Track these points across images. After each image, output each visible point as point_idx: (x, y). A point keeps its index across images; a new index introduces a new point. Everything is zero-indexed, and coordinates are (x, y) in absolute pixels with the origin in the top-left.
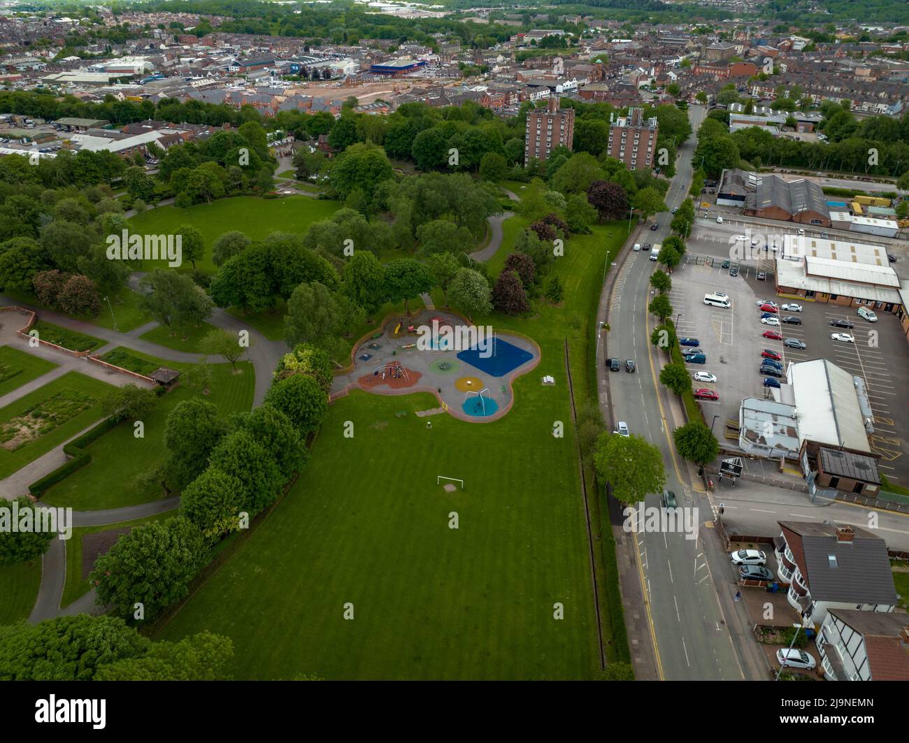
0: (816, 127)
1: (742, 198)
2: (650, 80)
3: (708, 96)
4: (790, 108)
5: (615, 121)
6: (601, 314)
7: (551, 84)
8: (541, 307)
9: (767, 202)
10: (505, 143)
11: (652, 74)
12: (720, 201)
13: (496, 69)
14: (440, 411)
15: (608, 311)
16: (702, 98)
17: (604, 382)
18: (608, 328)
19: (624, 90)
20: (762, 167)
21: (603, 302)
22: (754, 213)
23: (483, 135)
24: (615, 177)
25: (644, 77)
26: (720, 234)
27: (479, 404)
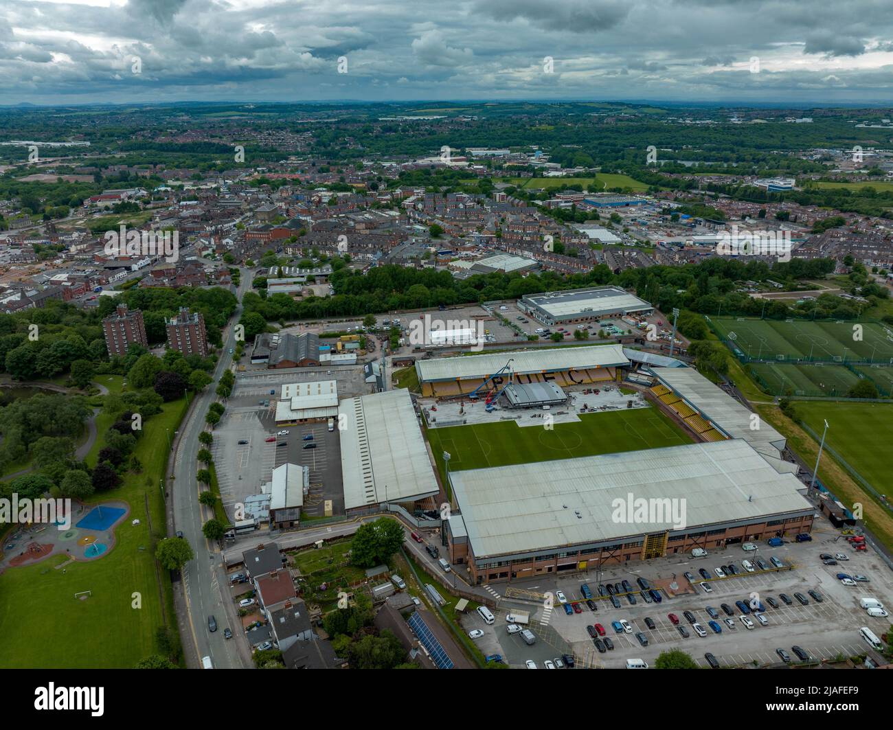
0: (326, 279)
1: (266, 357)
2: (210, 249)
3: (255, 262)
4: (311, 266)
5: (168, 322)
6: (170, 471)
7: (126, 264)
8: (129, 477)
9: (281, 358)
10: (89, 344)
11: (213, 243)
12: (253, 362)
13: (73, 249)
14: (71, 561)
15: (174, 467)
16: (250, 264)
17: (171, 513)
18: (174, 478)
19: (189, 266)
20: (287, 324)
21: (171, 461)
22: (274, 367)
23: (68, 345)
24: (174, 366)
25: (206, 248)
26: (250, 389)
27: (95, 549)
